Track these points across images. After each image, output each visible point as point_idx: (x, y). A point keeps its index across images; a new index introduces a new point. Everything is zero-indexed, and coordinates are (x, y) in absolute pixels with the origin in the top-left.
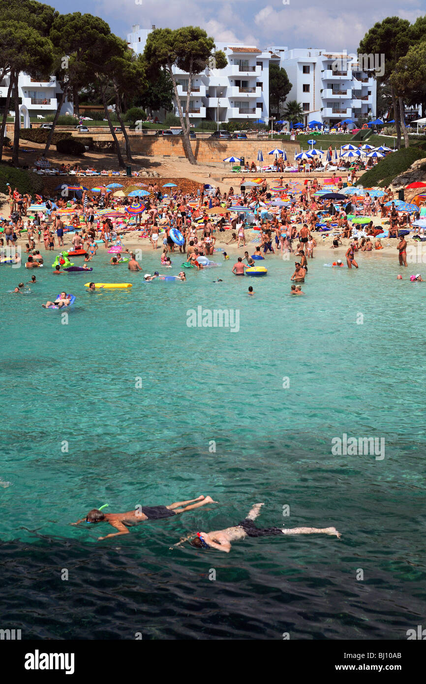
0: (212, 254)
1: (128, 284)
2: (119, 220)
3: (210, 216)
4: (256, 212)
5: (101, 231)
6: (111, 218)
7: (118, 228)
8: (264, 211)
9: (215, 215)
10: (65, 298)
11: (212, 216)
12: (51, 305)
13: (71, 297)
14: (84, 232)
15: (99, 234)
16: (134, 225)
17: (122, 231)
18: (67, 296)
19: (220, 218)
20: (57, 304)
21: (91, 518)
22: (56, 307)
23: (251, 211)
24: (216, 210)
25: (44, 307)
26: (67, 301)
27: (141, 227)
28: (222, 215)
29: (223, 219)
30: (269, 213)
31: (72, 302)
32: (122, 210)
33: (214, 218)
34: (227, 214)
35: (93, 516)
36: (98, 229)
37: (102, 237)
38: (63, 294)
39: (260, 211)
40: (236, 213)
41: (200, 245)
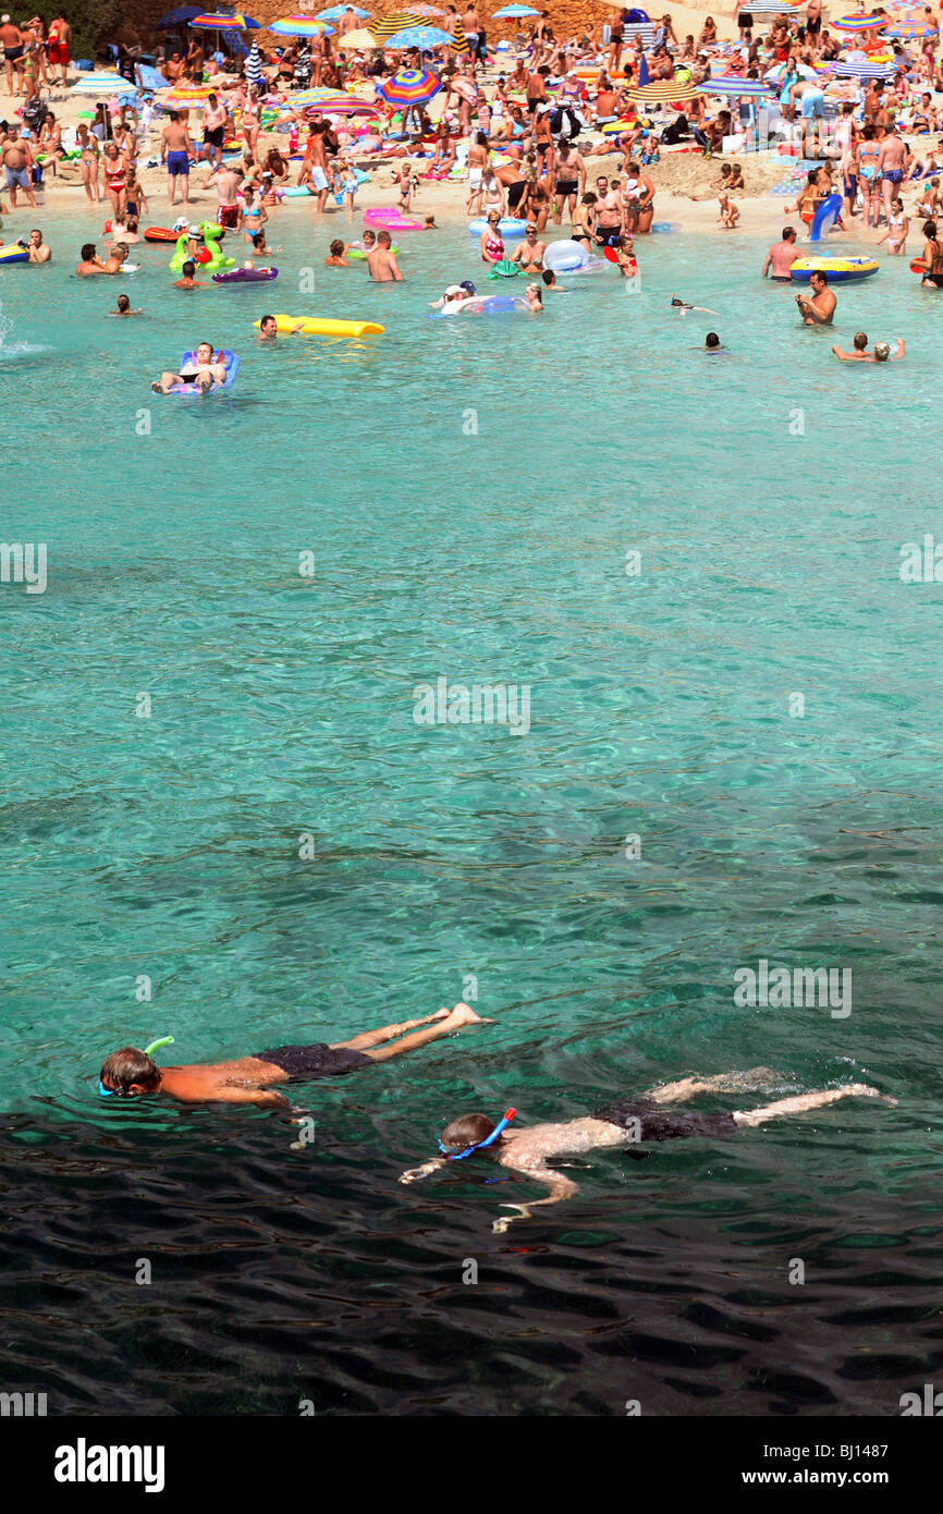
0: (646, 231)
1: (364, 325)
2: (359, 122)
3: (640, 109)
4: (785, 97)
5: (301, 158)
6: (333, 118)
7: (354, 150)
8: (811, 93)
9: (659, 108)
10: (209, 362)
11: (648, 111)
12: (175, 382)
13: (227, 359)
14: (250, 162)
15: (295, 167)
16: (404, 139)
17: (367, 159)
18: (217, 354)
19: (673, 118)
20: (189, 379)
21: (111, 1073)
22: (189, 388)
23: (771, 94)
24: (658, 92)
25: (158, 389)
26: (218, 369)
27: (427, 146)
28: (678, 107)
29: (682, 118)
30: (826, 99)
31: (231, 373)
32: (365, 90)
33: (653, 117)
34: (695, 104)
35: (118, 1070)
36: (293, 151)
37: (306, 178)
38: (204, 347)
39: (798, 96)
40: (725, 100)
41: (610, 206)
